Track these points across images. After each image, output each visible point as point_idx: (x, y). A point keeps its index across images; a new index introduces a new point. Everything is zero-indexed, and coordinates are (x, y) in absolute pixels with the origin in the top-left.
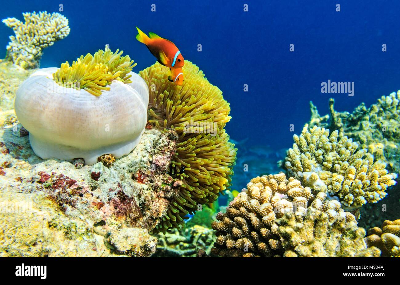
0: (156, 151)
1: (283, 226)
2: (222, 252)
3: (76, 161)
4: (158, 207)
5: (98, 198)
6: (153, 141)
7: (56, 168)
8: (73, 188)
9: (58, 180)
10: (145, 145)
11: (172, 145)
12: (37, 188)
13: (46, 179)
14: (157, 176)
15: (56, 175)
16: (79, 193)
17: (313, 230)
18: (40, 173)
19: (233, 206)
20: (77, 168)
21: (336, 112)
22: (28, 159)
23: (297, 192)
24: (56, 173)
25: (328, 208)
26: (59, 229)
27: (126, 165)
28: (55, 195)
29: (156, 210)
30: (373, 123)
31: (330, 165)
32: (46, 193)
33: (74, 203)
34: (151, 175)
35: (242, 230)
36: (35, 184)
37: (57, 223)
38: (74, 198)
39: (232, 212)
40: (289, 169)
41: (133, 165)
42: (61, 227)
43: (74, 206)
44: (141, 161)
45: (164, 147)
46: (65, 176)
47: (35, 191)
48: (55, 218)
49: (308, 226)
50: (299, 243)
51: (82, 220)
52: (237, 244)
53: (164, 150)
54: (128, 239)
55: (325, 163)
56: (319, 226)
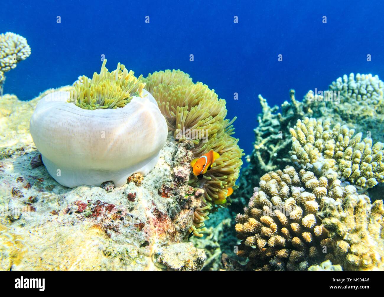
0: (175, 163)
1: (328, 218)
2: (253, 253)
3: (106, 185)
4: (185, 219)
5: (137, 219)
6: (171, 153)
7: (90, 195)
8: (113, 213)
9: (96, 207)
10: (165, 159)
11: (190, 155)
12: (78, 219)
13: (84, 208)
14: (181, 187)
15: (93, 202)
16: (120, 216)
17: (353, 217)
18: (77, 203)
19: (252, 207)
20: (108, 192)
21: (298, 102)
22: (52, 190)
23: (314, 184)
24: (92, 200)
25: (348, 194)
26: (114, 257)
27: (152, 181)
28: (99, 222)
29: (184, 223)
30: (330, 108)
31: (332, 153)
32: (88, 222)
33: (117, 228)
34: (175, 188)
35: (271, 228)
36: (74, 215)
37: (111, 250)
38: (116, 223)
39: (255, 213)
40: (295, 162)
41: (158, 180)
42: (116, 254)
43: (117, 231)
44: (164, 175)
45: (182, 158)
46: (102, 202)
47: (78, 222)
48: (108, 246)
49: (349, 214)
50: (346, 231)
51: (130, 244)
52: (270, 242)
53: (184, 161)
54: (179, 255)
55: (327, 152)
56: (359, 212)
